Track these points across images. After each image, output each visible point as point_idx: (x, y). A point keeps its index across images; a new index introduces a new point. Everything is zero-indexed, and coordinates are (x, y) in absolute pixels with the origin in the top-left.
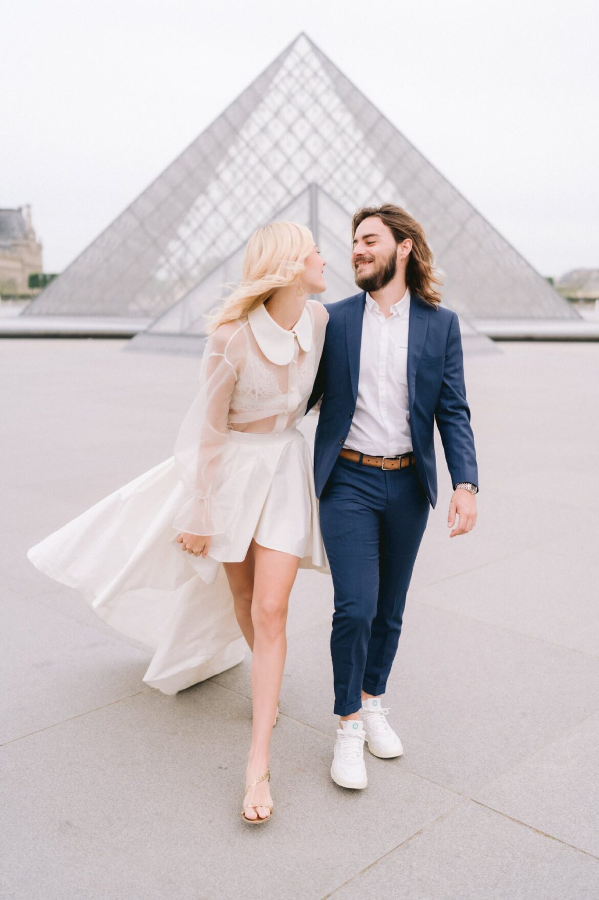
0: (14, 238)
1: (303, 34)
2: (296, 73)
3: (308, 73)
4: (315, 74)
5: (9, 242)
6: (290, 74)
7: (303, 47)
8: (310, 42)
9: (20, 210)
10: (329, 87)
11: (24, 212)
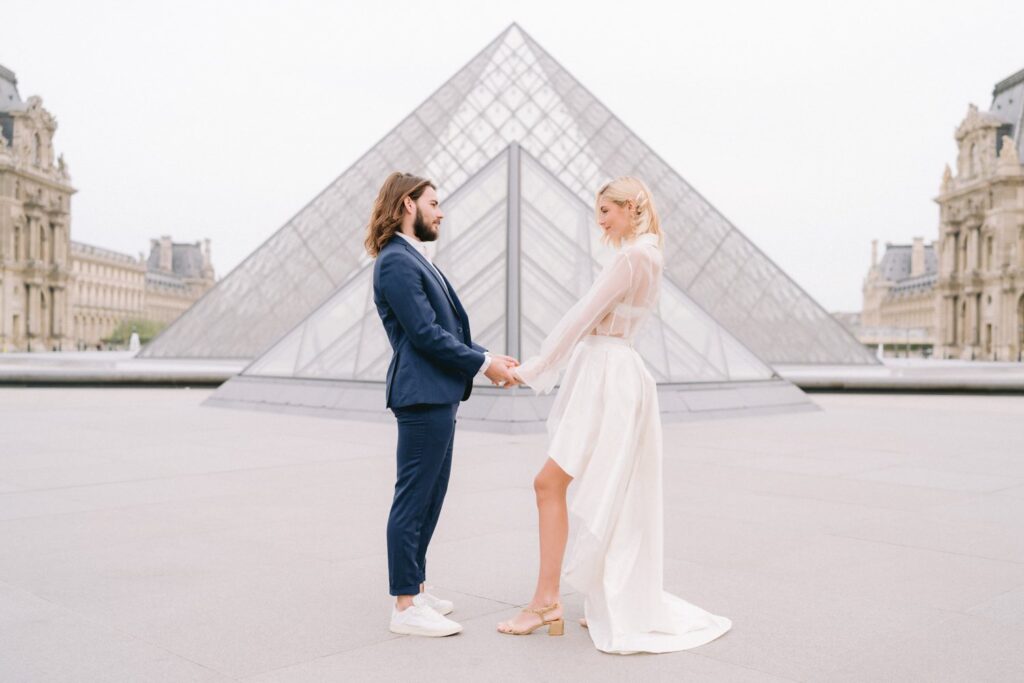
0: (190, 277)
1: (514, 24)
2: (507, 68)
3: (521, 68)
4: (530, 68)
5: (184, 280)
6: (498, 68)
7: (514, 39)
8: (523, 33)
9: (198, 245)
10: (546, 84)
11: (203, 248)
